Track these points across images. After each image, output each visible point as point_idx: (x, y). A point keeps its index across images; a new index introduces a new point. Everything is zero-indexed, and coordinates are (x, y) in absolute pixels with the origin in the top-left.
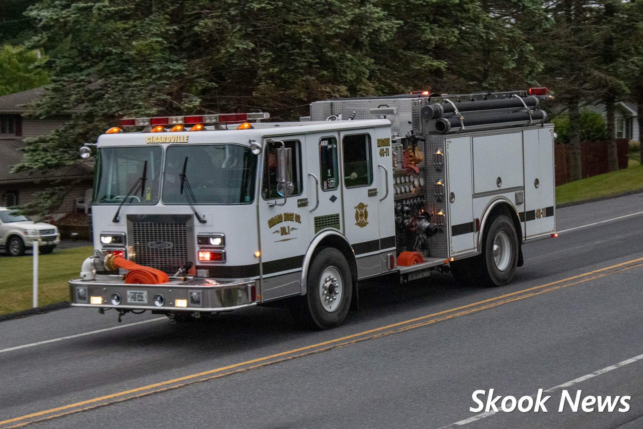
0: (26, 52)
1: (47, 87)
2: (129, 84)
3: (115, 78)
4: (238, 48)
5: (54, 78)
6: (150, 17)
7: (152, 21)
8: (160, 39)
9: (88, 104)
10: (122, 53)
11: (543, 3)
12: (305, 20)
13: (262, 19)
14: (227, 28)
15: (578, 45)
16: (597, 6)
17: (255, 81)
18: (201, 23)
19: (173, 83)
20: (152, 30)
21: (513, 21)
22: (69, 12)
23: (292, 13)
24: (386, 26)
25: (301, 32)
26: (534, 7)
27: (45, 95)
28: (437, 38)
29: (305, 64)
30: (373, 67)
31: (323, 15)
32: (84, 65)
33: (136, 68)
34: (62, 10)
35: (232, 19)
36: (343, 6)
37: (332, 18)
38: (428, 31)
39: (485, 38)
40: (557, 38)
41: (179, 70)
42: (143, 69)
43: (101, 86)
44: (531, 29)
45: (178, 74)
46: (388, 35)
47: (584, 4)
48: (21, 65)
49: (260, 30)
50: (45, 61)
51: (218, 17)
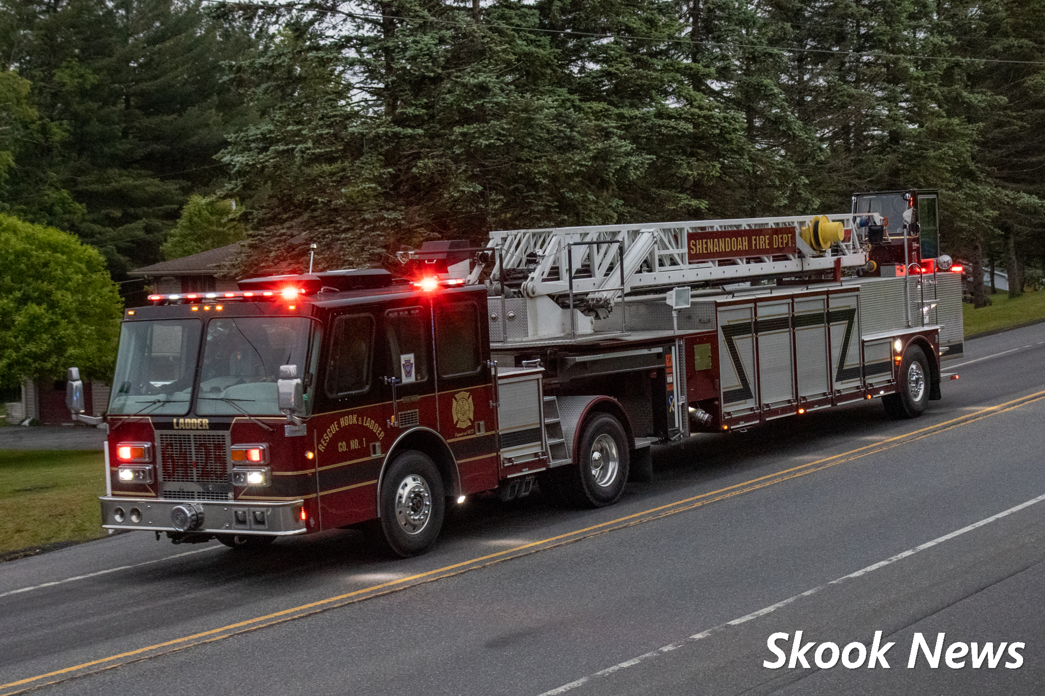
0: (217, 201)
1: (242, 243)
2: (339, 236)
3: (321, 230)
4: (463, 191)
5: (251, 232)
6: (361, 159)
7: (364, 164)
8: (373, 185)
9: (291, 262)
10: (330, 201)
11: (817, 130)
12: (540, 157)
13: (491, 158)
14: (450, 169)
15: (860, 178)
16: (880, 132)
17: (484, 229)
18: (420, 164)
19: (389, 234)
20: (363, 175)
21: (783, 152)
22: (267, 156)
23: (526, 150)
24: (635, 161)
25: (536, 171)
26: (806, 136)
27: (241, 253)
28: (695, 173)
29: (542, 208)
30: (621, 209)
31: (561, 151)
32: (285, 216)
33: (345, 218)
34: (259, 153)
35: (456, 159)
36: (586, 139)
37: (573, 154)
38: (685, 166)
39: (751, 171)
40: (834, 171)
41: (395, 219)
42: (353, 219)
43: (306, 240)
44: (803, 162)
45: (393, 224)
46: (638, 172)
47: (865, 130)
48: (213, 218)
49: (488, 170)
50: (240, 213)
51: (441, 156)
